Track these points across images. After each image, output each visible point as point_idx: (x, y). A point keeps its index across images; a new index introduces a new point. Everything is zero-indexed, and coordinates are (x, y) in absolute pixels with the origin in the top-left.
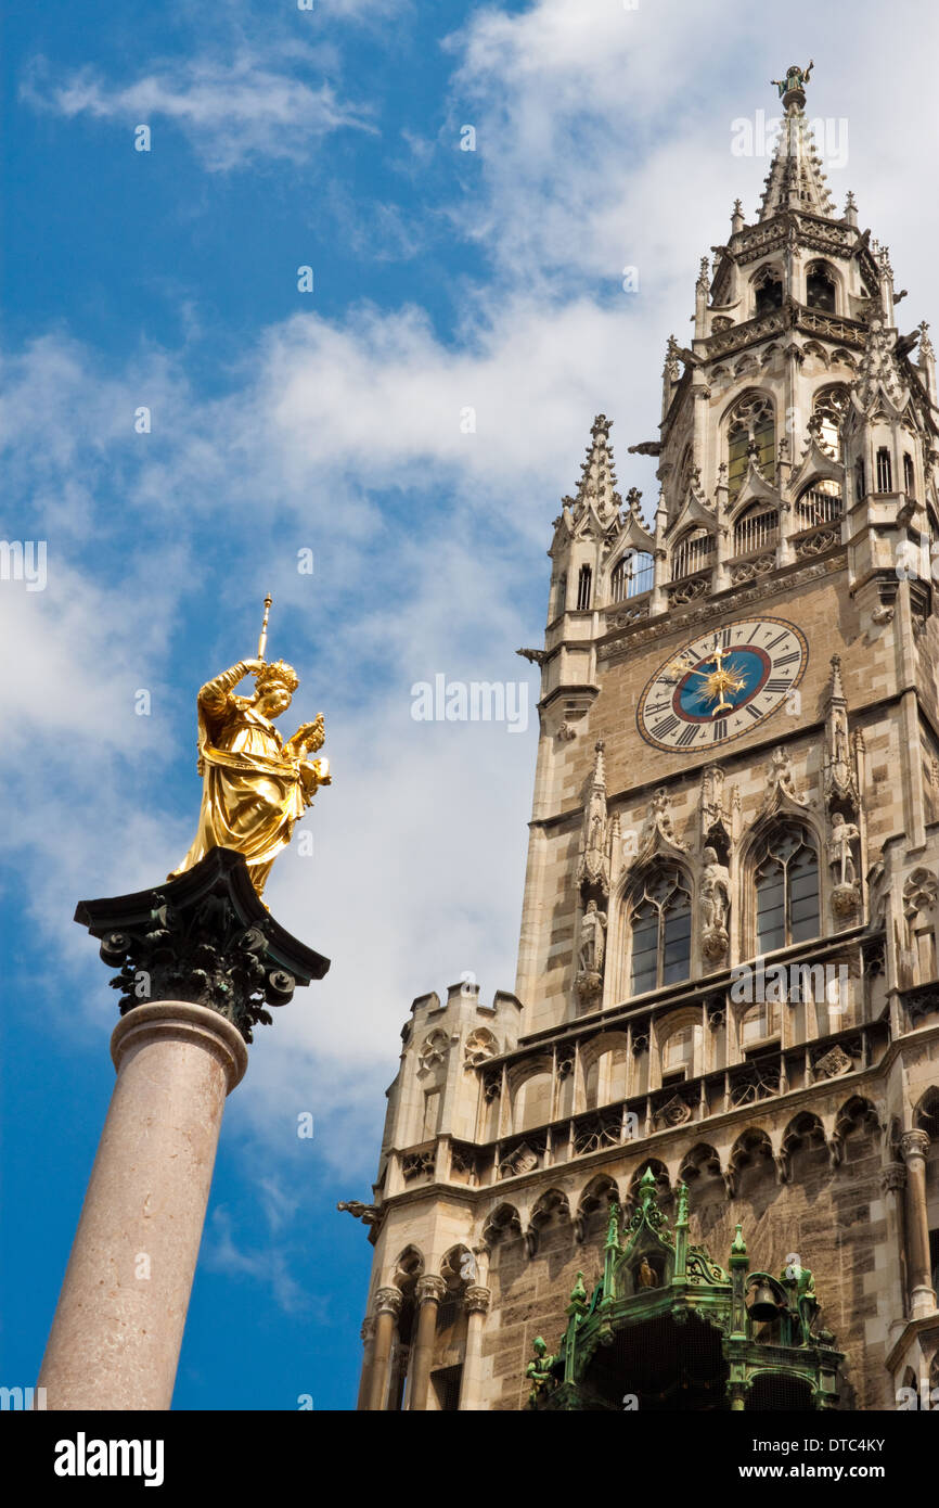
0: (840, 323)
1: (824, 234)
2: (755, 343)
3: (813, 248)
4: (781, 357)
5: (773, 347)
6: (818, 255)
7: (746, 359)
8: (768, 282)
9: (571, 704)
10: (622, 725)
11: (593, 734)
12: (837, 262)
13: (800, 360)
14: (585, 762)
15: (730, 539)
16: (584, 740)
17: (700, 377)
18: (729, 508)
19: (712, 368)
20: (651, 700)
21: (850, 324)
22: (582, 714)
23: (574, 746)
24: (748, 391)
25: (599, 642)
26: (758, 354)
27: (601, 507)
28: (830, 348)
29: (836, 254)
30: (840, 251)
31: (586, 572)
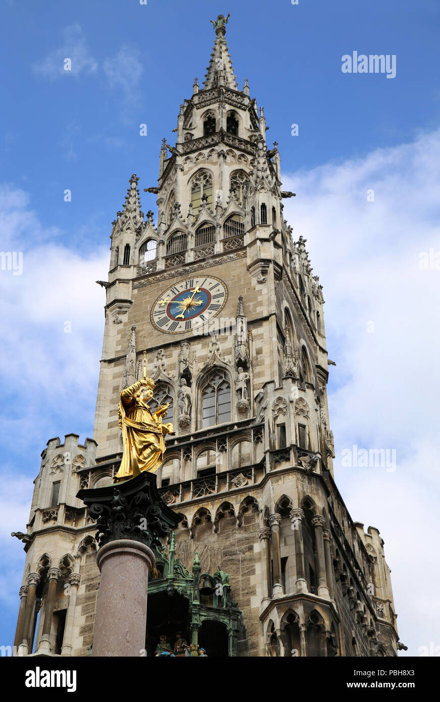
0: (242, 141)
1: (234, 98)
2: (204, 148)
3: (230, 104)
4: (217, 155)
5: (213, 150)
6: (233, 108)
7: (200, 154)
8: (209, 118)
9: (120, 308)
10: (143, 319)
11: (130, 322)
12: (240, 112)
13: (225, 157)
14: (126, 334)
15: (194, 239)
16: (125, 325)
17: (180, 160)
18: (194, 224)
19: (185, 157)
20: (157, 309)
21: (246, 142)
22: (125, 312)
23: (121, 326)
24: (201, 169)
25: (134, 280)
26: (206, 152)
27: (135, 217)
28: (238, 153)
29: (239, 108)
30: (242, 106)
31: (128, 247)
